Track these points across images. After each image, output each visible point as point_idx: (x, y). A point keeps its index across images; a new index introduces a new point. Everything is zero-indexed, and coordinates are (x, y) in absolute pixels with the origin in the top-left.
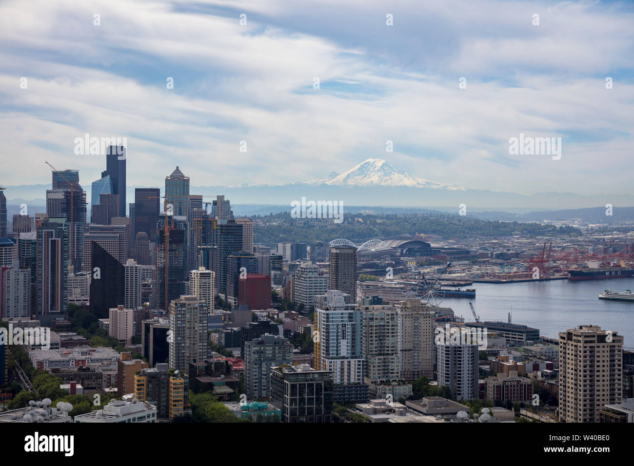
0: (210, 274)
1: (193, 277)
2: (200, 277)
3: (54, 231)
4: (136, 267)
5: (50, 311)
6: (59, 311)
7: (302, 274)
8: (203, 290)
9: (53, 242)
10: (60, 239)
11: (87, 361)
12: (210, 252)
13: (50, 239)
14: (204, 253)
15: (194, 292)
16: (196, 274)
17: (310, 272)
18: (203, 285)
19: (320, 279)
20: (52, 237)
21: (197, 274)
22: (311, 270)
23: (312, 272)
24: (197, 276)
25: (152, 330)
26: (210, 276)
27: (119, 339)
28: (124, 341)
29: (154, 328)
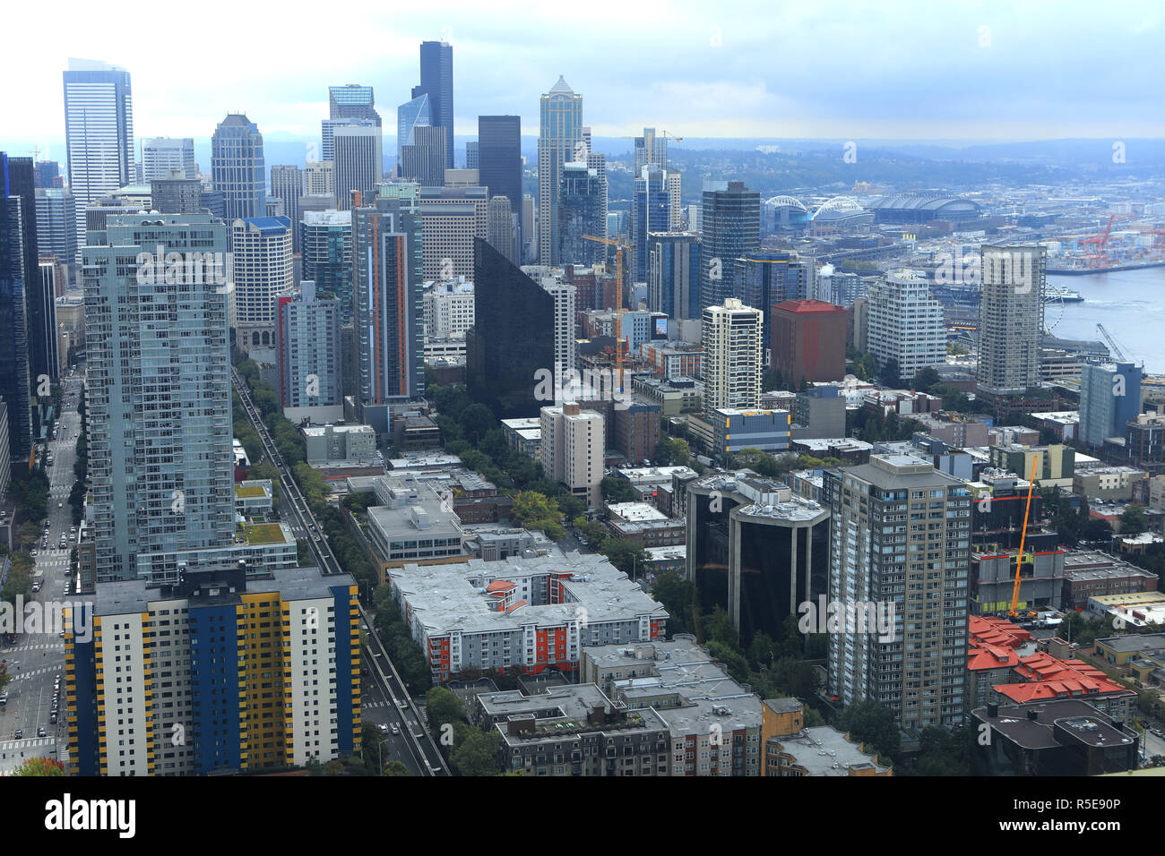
0: (754, 316)
1: (715, 322)
2: (733, 323)
3: (391, 215)
4: (563, 292)
5: (387, 396)
6: (408, 396)
7: (890, 296)
8: (739, 353)
9: (391, 240)
10: (405, 235)
11: (569, 630)
12: (677, 245)
13: (385, 235)
14: (664, 246)
15: (718, 358)
16: (721, 315)
17: (910, 292)
18: (739, 343)
19: (930, 308)
20: (389, 231)
21: (724, 315)
22: (913, 289)
23: (914, 292)
24: (724, 321)
25: (738, 528)
26: (755, 322)
27: (572, 486)
28: (584, 490)
29: (743, 524)
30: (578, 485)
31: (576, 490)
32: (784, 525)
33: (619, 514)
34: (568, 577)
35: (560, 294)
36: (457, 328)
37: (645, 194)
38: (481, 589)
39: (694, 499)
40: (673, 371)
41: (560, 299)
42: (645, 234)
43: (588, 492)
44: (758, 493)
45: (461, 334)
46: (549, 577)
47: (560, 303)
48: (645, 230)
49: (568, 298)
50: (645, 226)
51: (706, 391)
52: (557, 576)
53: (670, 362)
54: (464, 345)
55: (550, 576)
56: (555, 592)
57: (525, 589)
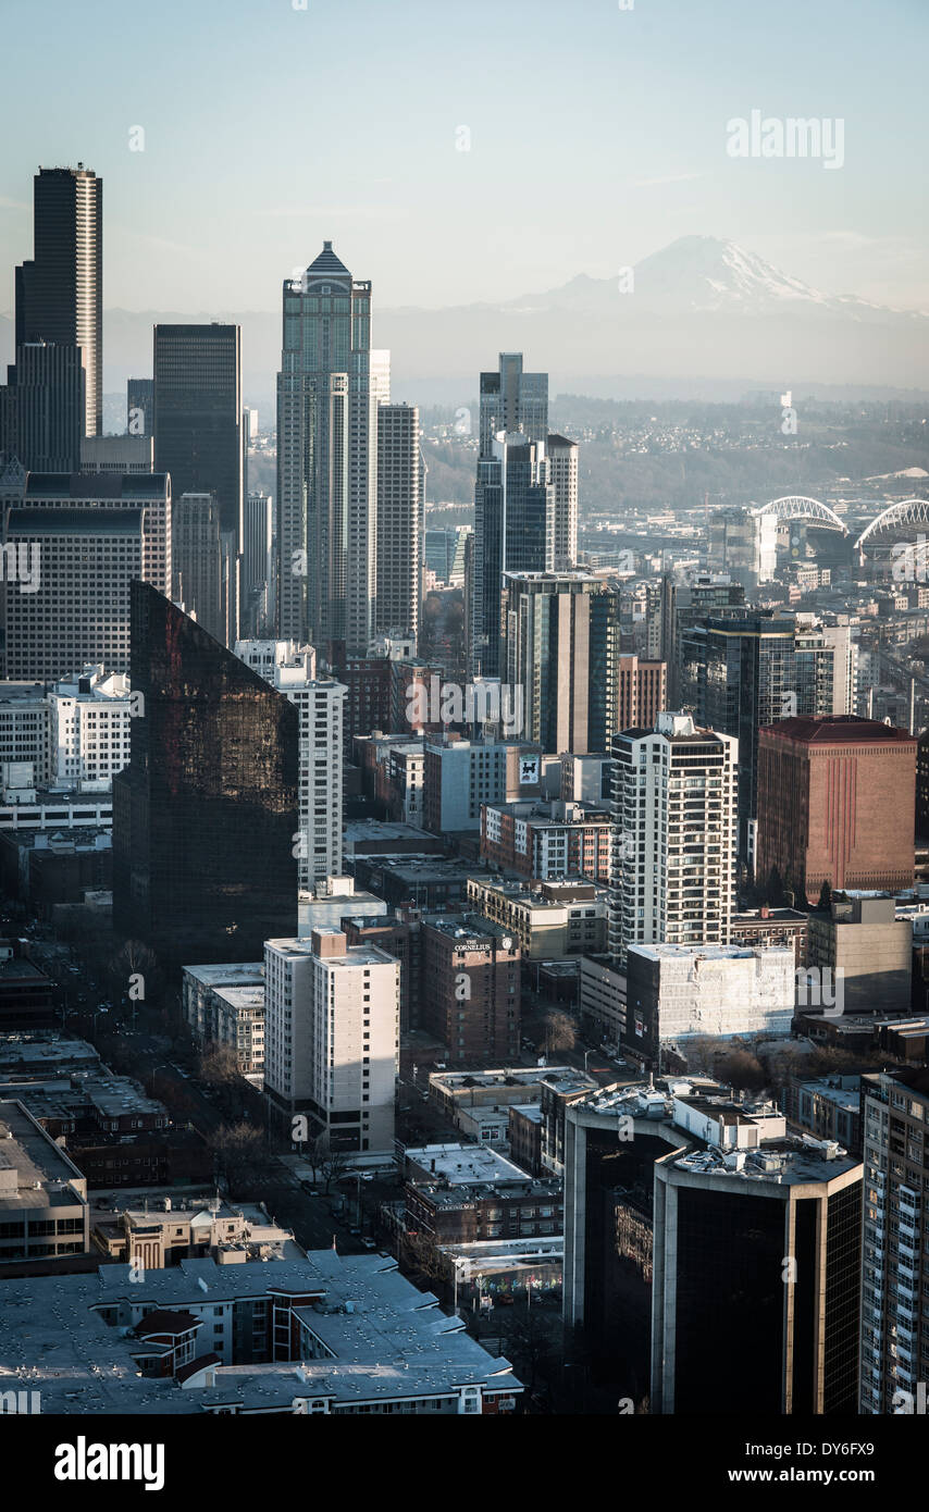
0: (718, 750)
1: (637, 762)
2: (675, 762)
4: (318, 696)
16: (650, 747)
18: (688, 806)
24: (656, 759)
25: (672, 1198)
26: (720, 762)
27: (329, 1108)
28: (353, 1116)
29: (682, 1191)
30: (341, 1105)
31: (336, 1117)
32: (766, 1193)
33: (427, 1168)
34: (314, 1303)
35: (312, 700)
36: (98, 771)
37: (500, 491)
38: (124, 1330)
39: (580, 1138)
40: (551, 864)
41: (312, 710)
42: (498, 575)
43: (363, 1121)
44: (715, 1125)
45: (103, 784)
46: (270, 1303)
47: (312, 719)
48: (499, 567)
49: (329, 710)
50: (498, 559)
51: (616, 908)
52: (285, 1302)
53: (545, 843)
54: (109, 807)
55: (274, 1300)
56: (282, 1335)
57: (219, 1329)
